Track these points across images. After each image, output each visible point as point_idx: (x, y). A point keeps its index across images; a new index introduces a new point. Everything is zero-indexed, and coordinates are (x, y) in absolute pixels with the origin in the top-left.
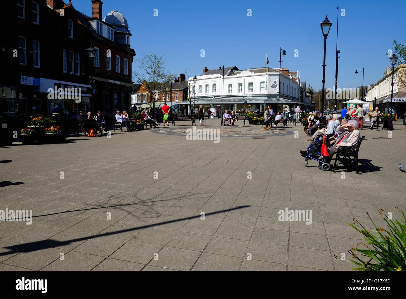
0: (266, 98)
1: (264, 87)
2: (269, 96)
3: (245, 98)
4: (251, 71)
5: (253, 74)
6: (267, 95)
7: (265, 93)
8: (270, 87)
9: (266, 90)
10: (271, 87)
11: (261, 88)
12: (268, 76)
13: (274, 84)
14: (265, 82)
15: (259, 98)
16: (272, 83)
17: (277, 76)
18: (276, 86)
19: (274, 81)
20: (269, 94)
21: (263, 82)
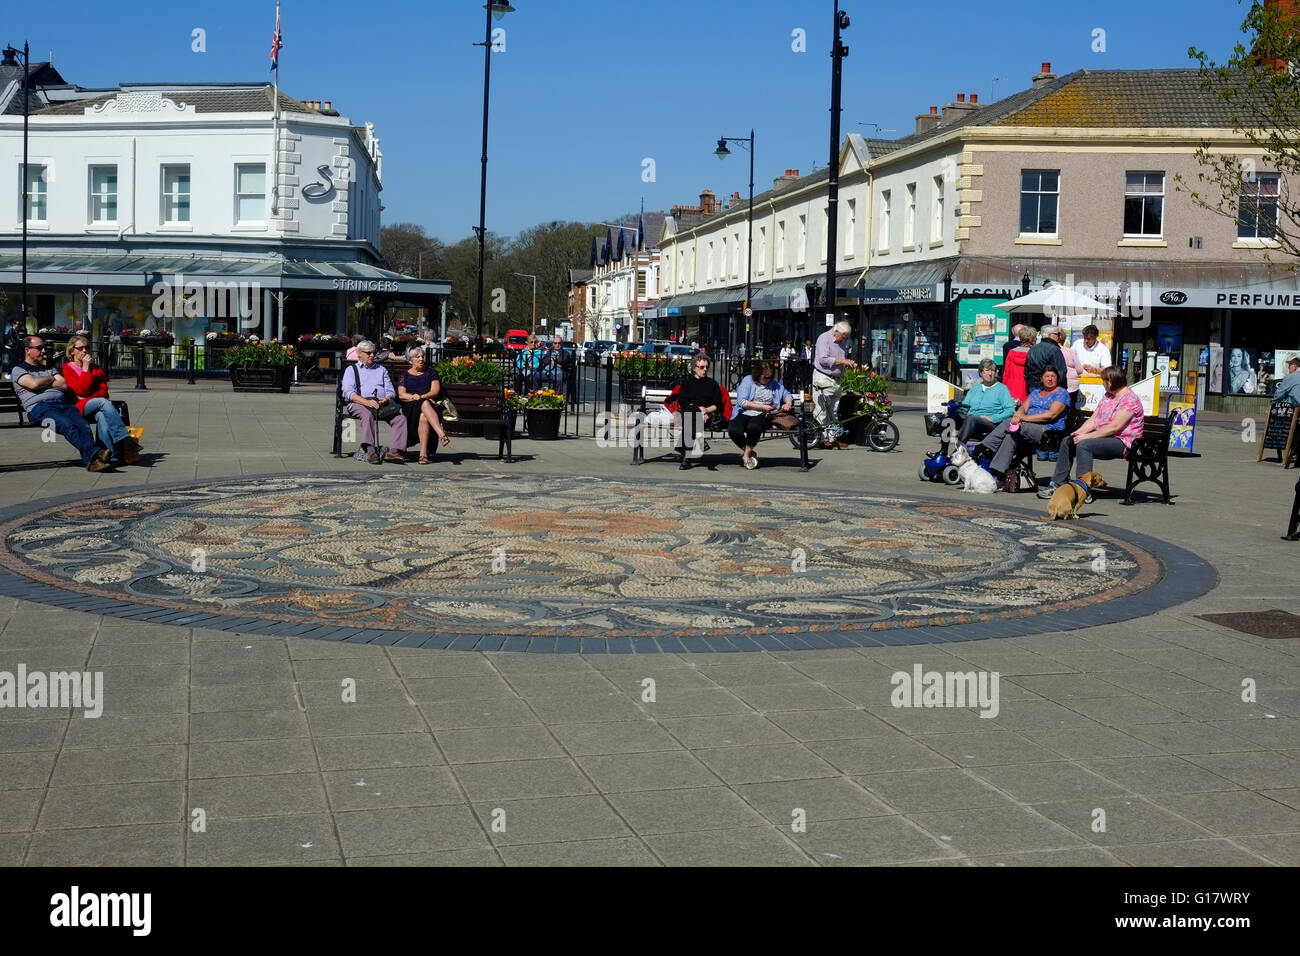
0: (280, 259)
1: (262, 196)
2: (295, 249)
3: (136, 253)
4: (178, 99)
5: (189, 114)
6: (282, 240)
7: (270, 228)
8: (298, 196)
9: (275, 212)
10: (306, 194)
11: (239, 197)
12: (284, 131)
13: (322, 181)
14: (270, 168)
15: (230, 257)
16: (309, 177)
17: (334, 140)
18: (330, 194)
19: (323, 163)
20: (295, 236)
21: (259, 168)
